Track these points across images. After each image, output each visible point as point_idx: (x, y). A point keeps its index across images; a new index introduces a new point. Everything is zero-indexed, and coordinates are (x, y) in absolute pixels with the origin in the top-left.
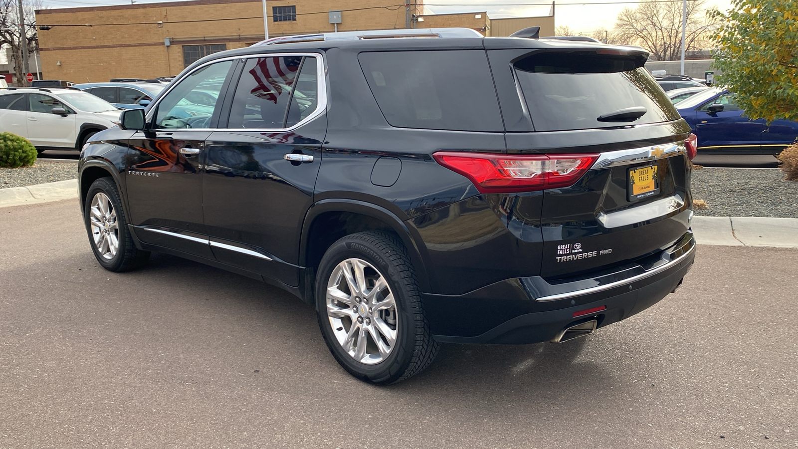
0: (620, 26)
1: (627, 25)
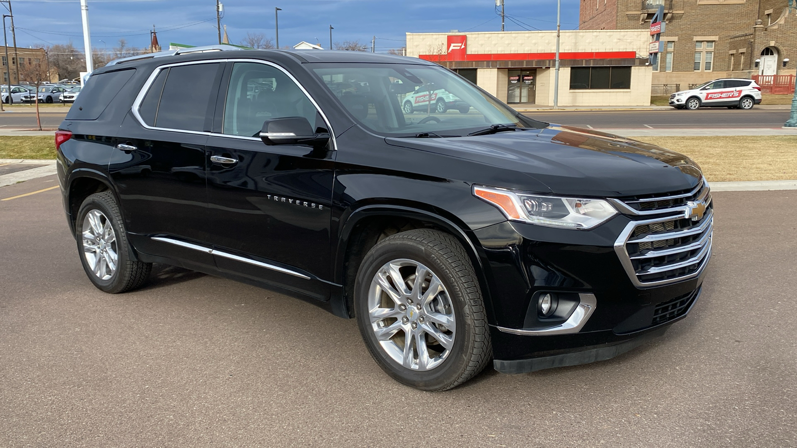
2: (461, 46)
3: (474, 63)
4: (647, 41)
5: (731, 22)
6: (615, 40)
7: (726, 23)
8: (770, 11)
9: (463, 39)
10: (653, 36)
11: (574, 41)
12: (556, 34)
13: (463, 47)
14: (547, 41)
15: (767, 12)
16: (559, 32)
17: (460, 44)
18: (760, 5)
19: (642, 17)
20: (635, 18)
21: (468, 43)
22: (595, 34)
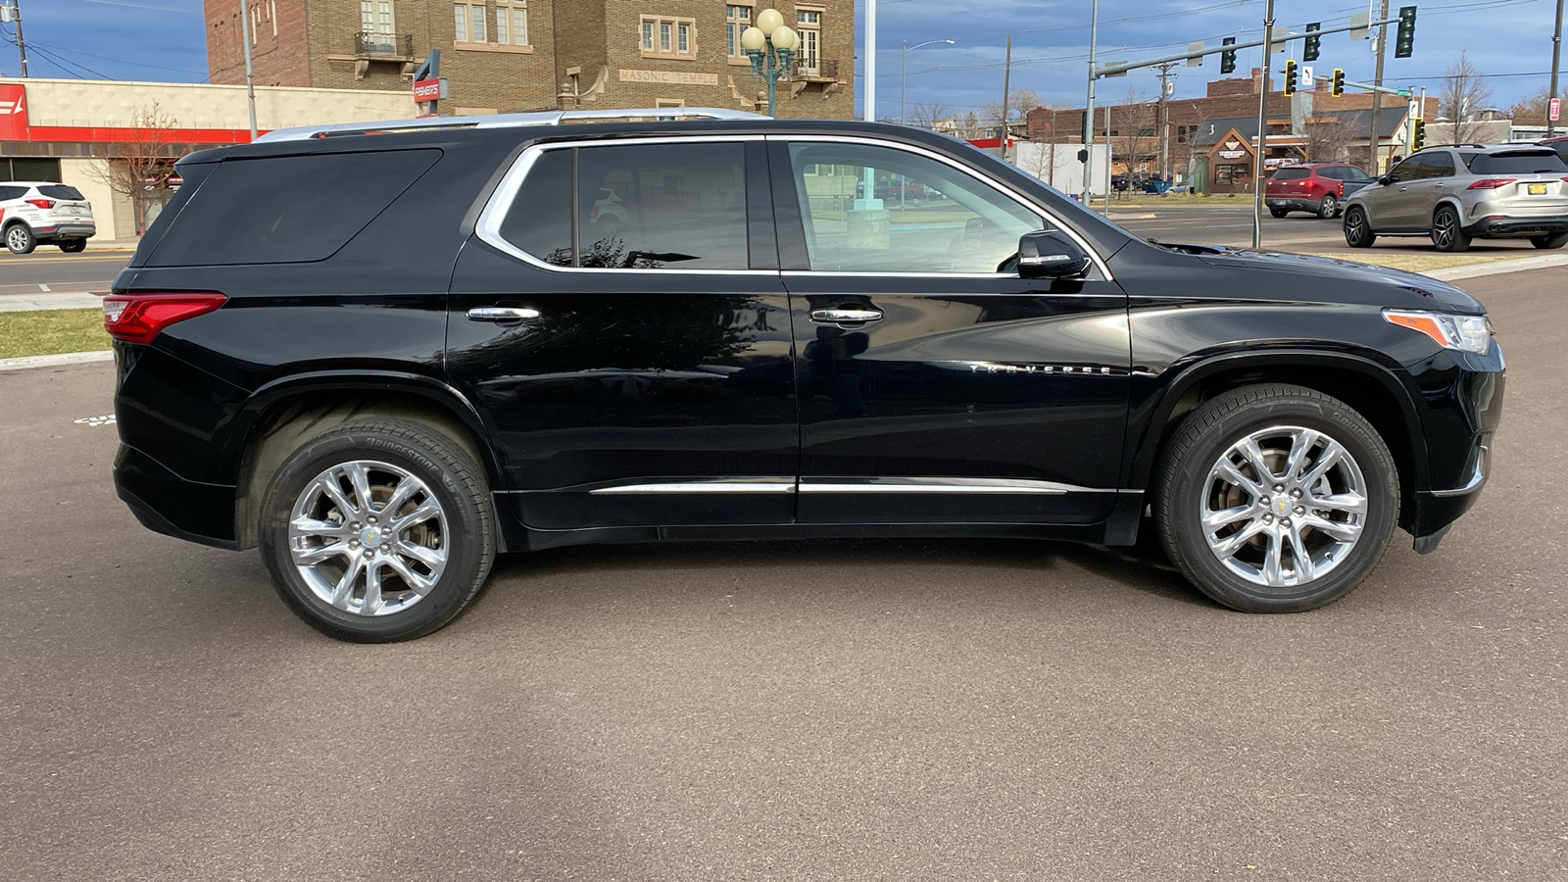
2: (14, 108)
3: (50, 145)
4: (411, 114)
5: (514, 85)
6: (351, 109)
7: (505, 86)
8: (576, 70)
9: (18, 93)
10: (420, 103)
11: (270, 108)
12: (246, 93)
13: (19, 109)
14: (214, 107)
15: (570, 71)
16: (252, 89)
17: (11, 104)
18: (556, 59)
19: (358, 66)
20: (345, 67)
21: (31, 100)
22: (311, 95)
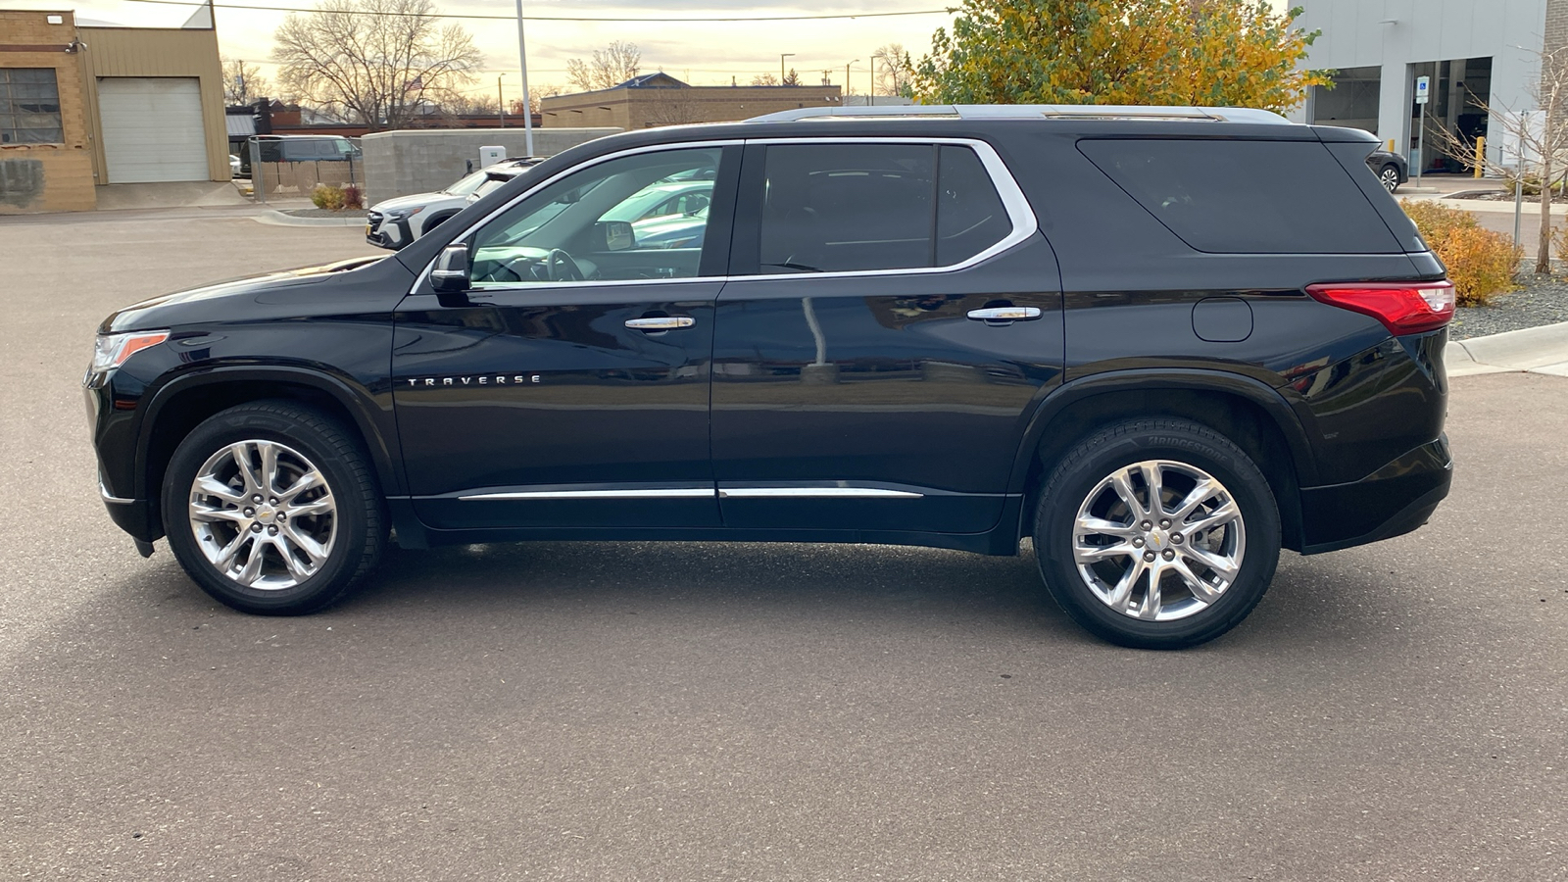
0: (281, 53)
1: (296, 51)
